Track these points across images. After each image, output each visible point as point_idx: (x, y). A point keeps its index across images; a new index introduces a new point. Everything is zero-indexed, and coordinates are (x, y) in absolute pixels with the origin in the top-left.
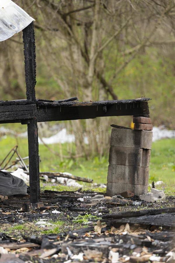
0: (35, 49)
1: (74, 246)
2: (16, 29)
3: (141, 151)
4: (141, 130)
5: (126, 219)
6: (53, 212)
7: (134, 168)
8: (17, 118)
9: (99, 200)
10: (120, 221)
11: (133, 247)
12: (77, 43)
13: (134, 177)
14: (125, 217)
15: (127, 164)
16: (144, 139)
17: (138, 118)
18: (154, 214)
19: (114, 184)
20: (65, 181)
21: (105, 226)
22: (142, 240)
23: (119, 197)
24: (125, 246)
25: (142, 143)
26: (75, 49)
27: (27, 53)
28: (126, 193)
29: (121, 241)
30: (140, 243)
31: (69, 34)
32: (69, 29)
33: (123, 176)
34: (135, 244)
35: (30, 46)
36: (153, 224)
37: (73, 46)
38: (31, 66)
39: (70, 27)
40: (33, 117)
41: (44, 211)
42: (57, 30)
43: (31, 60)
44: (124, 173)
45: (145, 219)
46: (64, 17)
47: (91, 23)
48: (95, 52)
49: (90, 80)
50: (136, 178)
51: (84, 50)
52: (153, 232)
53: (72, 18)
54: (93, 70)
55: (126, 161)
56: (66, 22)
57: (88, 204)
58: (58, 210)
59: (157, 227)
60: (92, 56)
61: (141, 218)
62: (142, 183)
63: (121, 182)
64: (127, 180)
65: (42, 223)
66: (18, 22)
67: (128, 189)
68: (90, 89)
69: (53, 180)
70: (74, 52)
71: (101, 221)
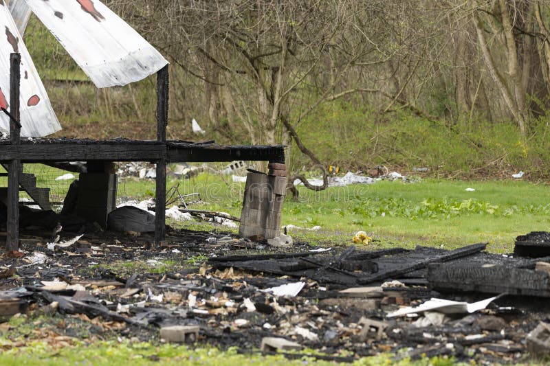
0: (168, 91)
1: (156, 288)
2: (151, 71)
3: (273, 196)
4: (275, 176)
5: (231, 263)
6: (173, 251)
7: (266, 212)
8: (145, 157)
9: (226, 241)
10: (224, 264)
11: (213, 291)
12: (263, 86)
13: (265, 221)
14: (231, 261)
15: (260, 208)
16: (278, 185)
17: (273, 164)
18: (262, 260)
19: (246, 227)
20: (222, 221)
21: (210, 268)
22: (223, 285)
23: (246, 240)
24: (206, 290)
25: (275, 188)
26: (261, 92)
27: (160, 95)
28: (255, 236)
29: (204, 285)
30: (221, 288)
31: (256, 77)
32: (256, 72)
33: (255, 220)
34: (216, 288)
35: (163, 88)
36: (255, 269)
37: (259, 89)
38: (163, 107)
39: (257, 70)
40: (161, 157)
41: (165, 250)
42: (245, 73)
43: (163, 102)
44: (257, 217)
45: (250, 264)
46: (252, 61)
47: (278, 68)
48: (280, 96)
49: (273, 123)
50: (267, 222)
51: (269, 94)
52: (255, 277)
53: (259, 62)
54: (277, 114)
55: (258, 205)
56: (253, 66)
57: (212, 246)
58: (178, 250)
59: (259, 273)
60: (277, 99)
61: (246, 263)
62: (273, 228)
63: (253, 225)
64: (259, 224)
65: (153, 262)
66: (153, 63)
67: (259, 232)
68: (273, 132)
69: (211, 219)
70: (260, 95)
71: (207, 263)
